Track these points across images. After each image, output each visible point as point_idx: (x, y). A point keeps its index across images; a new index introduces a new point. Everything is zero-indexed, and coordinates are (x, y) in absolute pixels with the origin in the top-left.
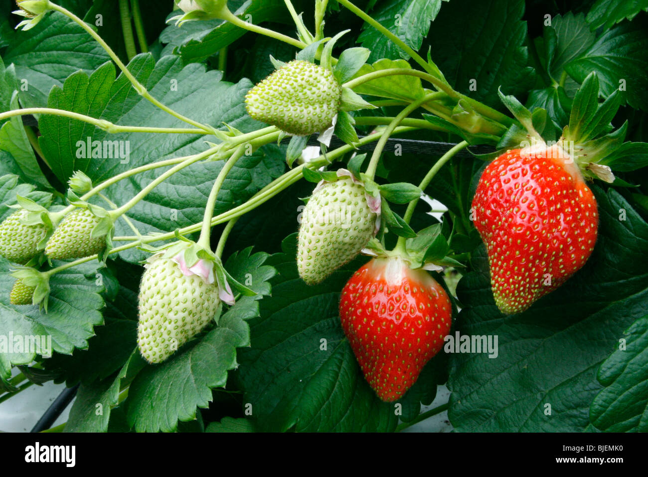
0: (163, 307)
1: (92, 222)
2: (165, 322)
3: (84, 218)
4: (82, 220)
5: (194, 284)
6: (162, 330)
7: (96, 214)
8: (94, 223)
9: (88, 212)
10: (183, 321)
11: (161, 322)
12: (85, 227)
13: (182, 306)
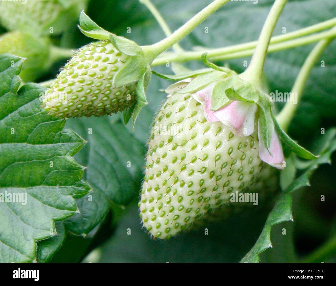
0: (174, 161)
1: (116, 62)
2: (176, 182)
3: (104, 56)
4: (100, 58)
5: (221, 134)
6: (171, 193)
7: (122, 50)
8: (119, 64)
9: (109, 47)
10: (201, 185)
11: (170, 183)
12: (104, 69)
13: (199, 164)
